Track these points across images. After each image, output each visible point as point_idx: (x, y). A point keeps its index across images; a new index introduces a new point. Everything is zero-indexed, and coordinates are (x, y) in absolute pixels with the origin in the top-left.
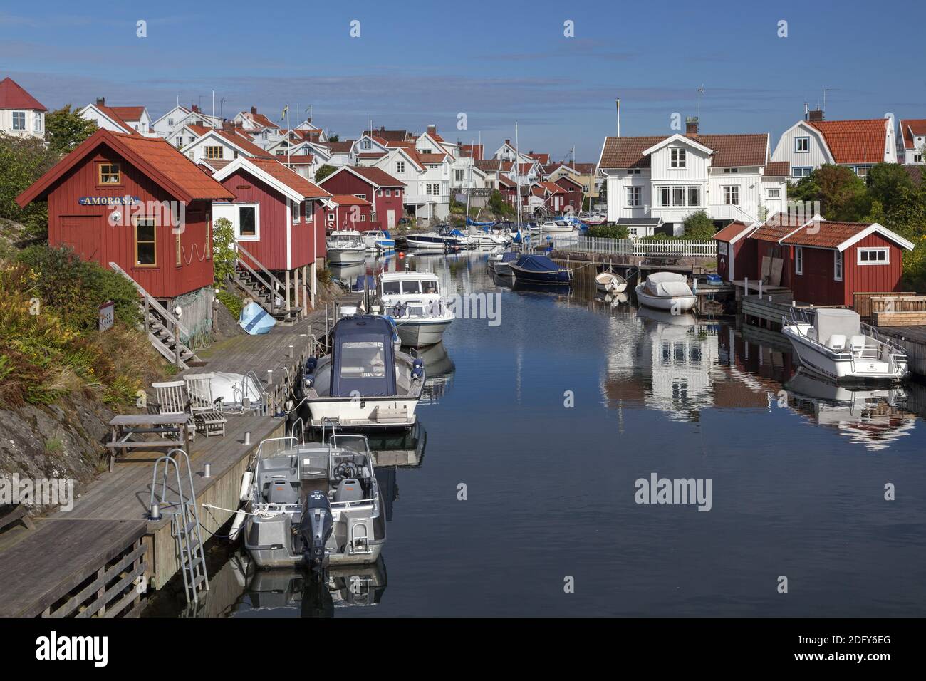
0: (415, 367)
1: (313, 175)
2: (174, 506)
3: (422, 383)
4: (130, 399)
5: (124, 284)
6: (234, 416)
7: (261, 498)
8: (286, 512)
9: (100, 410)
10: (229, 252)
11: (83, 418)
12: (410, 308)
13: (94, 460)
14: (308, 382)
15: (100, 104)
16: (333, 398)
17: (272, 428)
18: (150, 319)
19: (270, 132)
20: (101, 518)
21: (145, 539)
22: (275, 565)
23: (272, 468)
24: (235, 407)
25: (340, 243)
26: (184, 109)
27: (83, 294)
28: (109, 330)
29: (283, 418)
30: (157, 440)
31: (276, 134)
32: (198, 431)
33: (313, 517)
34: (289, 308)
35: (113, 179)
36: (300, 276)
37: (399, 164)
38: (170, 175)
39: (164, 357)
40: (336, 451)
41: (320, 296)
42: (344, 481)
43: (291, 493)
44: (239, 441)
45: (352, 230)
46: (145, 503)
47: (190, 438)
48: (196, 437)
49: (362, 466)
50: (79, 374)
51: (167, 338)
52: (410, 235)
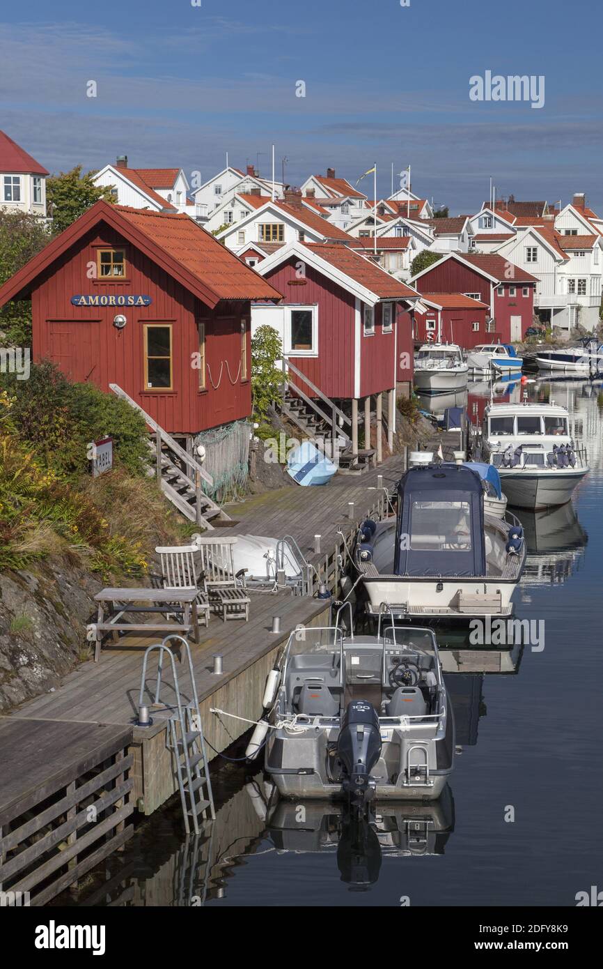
0: (511, 537)
1: (408, 266)
2: (171, 709)
3: (522, 559)
4: (127, 568)
5: (128, 413)
6: (264, 594)
7: (290, 706)
8: (320, 727)
9: (87, 580)
10: (274, 373)
11: (63, 590)
12: (526, 454)
13: (75, 645)
14: (365, 554)
15: (122, 165)
16: (400, 577)
17: (313, 612)
18: (163, 461)
19: (352, 204)
20: (78, 719)
21: (131, 750)
22: (304, 795)
23: (306, 667)
24: (267, 583)
25: (431, 361)
26: (238, 170)
27: (70, 426)
28: (104, 475)
29: (328, 600)
30: (159, 623)
31: (361, 205)
32: (213, 613)
33: (354, 734)
34: (356, 451)
35: (115, 271)
36: (373, 408)
37: (529, 250)
38: (191, 266)
39: (180, 512)
40: (395, 648)
41: (400, 435)
42: (401, 689)
43: (329, 701)
44: (265, 628)
45: (449, 344)
46: (135, 703)
47: (200, 621)
48: (211, 621)
49: (428, 671)
50: (60, 533)
51: (187, 487)
52: (541, 352)
